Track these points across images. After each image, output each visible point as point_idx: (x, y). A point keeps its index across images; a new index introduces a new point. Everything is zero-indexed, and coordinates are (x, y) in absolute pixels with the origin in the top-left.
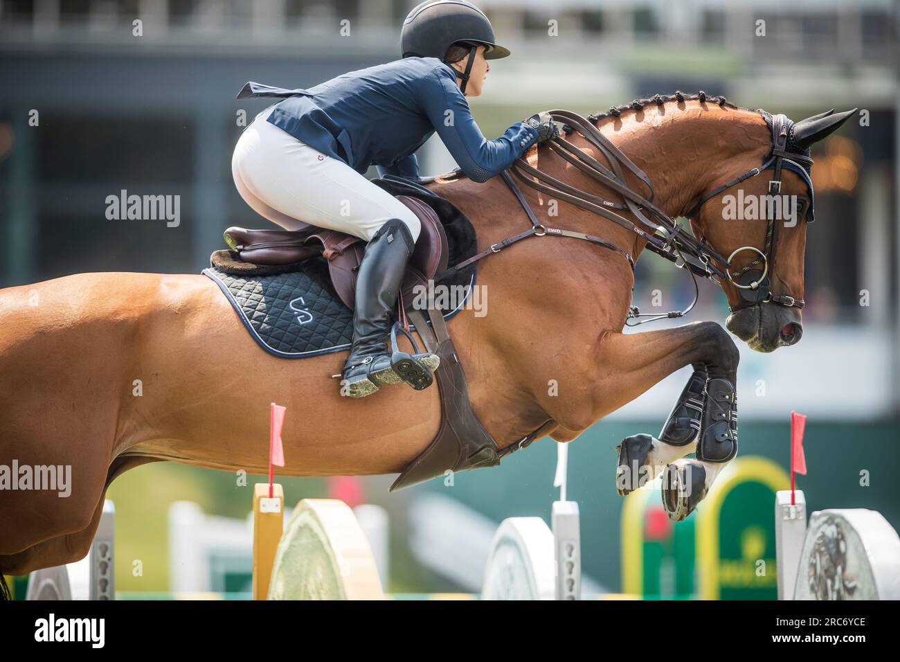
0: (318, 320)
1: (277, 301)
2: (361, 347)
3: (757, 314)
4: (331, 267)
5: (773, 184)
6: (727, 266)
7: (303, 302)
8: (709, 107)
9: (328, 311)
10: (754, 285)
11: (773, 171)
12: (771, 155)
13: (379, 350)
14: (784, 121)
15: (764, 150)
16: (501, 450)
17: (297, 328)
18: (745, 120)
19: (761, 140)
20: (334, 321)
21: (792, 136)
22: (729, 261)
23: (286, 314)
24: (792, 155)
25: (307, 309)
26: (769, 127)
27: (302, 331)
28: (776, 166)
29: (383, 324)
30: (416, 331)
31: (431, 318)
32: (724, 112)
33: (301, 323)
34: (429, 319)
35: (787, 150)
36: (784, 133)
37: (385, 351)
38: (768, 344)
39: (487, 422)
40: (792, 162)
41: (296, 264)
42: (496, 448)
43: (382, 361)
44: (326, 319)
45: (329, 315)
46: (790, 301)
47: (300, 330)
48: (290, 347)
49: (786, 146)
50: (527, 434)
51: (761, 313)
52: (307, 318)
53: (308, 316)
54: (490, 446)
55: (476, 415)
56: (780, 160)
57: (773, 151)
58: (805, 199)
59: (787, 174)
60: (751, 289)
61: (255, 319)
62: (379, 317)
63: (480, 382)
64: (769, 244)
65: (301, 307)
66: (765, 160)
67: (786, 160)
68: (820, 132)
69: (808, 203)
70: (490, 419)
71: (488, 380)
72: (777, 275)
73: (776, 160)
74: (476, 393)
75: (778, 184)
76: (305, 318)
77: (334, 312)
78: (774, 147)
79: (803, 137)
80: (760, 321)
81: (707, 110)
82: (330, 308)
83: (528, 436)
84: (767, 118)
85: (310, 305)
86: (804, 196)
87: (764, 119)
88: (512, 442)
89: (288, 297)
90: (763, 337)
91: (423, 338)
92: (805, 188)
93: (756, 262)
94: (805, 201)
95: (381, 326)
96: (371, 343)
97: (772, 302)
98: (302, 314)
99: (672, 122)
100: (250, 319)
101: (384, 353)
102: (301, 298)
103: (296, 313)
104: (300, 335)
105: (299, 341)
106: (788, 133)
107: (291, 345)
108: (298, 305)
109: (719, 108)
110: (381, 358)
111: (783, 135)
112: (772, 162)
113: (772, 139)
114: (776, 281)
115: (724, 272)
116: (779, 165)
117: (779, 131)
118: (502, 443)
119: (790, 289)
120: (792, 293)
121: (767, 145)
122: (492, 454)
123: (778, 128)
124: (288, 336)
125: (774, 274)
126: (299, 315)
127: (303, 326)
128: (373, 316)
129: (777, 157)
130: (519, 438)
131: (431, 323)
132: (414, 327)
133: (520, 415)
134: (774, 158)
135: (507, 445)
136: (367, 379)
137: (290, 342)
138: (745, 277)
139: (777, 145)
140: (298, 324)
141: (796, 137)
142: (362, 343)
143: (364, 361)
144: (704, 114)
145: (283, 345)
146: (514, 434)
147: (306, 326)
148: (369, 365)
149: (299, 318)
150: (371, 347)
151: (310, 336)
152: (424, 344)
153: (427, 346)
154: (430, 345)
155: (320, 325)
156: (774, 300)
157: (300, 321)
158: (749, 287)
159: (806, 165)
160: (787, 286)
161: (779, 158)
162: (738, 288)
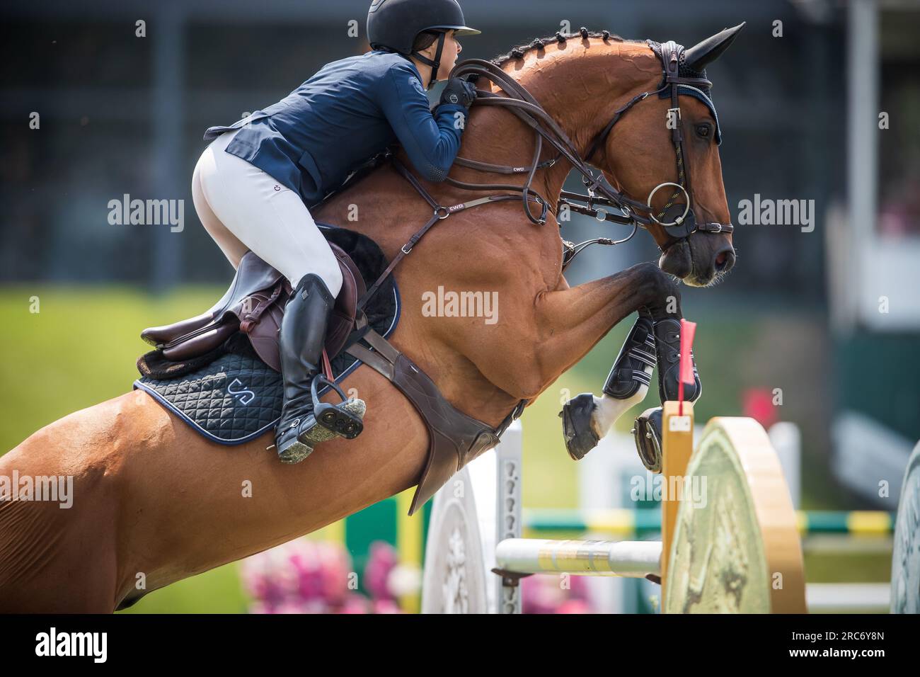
0: (260, 394)
1: (215, 392)
2: (289, 411)
3: (688, 249)
4: (251, 338)
5: (672, 112)
7: (240, 383)
8: (591, 44)
9: (267, 382)
10: (679, 220)
12: (665, 83)
13: (305, 411)
14: (673, 48)
15: (657, 80)
16: (497, 430)
17: (242, 410)
18: (632, 53)
19: (652, 70)
20: (276, 389)
21: (683, 61)
22: (648, 204)
23: (227, 403)
24: (685, 79)
25: (246, 388)
26: (659, 57)
27: (248, 410)
28: (671, 93)
29: (306, 384)
31: (371, 343)
32: (609, 46)
33: (245, 404)
34: (370, 346)
35: (680, 75)
36: (674, 58)
39: (471, 411)
40: (688, 86)
41: (221, 346)
43: (309, 420)
44: (268, 390)
45: (269, 385)
46: (717, 228)
47: (246, 411)
48: (243, 431)
49: (679, 72)
50: (516, 405)
51: (690, 247)
52: (249, 396)
53: (250, 394)
56: (675, 87)
57: (666, 78)
58: (710, 121)
59: (685, 100)
60: (677, 225)
62: (304, 377)
63: (446, 376)
64: (682, 173)
65: (239, 389)
67: (681, 85)
68: (710, 53)
70: (473, 406)
72: (698, 204)
73: (671, 87)
75: (677, 111)
76: (247, 397)
77: (272, 381)
78: (666, 75)
79: (694, 60)
80: (692, 256)
81: (588, 47)
82: (269, 378)
84: (655, 48)
85: (248, 382)
87: (652, 49)
88: (503, 417)
89: (224, 384)
90: (697, 270)
91: (375, 367)
92: (705, 109)
93: (676, 196)
94: (710, 124)
96: (297, 406)
97: (699, 231)
98: (243, 394)
100: (194, 420)
101: (311, 412)
102: (237, 380)
103: (236, 396)
104: (248, 415)
105: (249, 421)
106: (678, 58)
107: (243, 429)
108: (236, 387)
109: (602, 43)
110: (308, 418)
111: (674, 62)
113: (664, 68)
114: (698, 210)
115: (648, 217)
116: (674, 93)
117: (669, 58)
118: (494, 423)
119: (714, 215)
121: (659, 74)
123: (668, 55)
124: (237, 422)
125: (695, 204)
126: (240, 397)
127: (247, 406)
129: (671, 83)
130: (509, 411)
131: (373, 348)
132: (360, 361)
134: (667, 86)
135: (500, 421)
136: (297, 442)
137: (242, 427)
138: (670, 215)
139: (669, 72)
140: (242, 406)
141: (687, 61)
142: (289, 407)
143: (292, 425)
144: (588, 51)
145: (235, 433)
147: (251, 405)
148: (298, 428)
149: (241, 400)
150: (299, 410)
151: (257, 413)
152: (379, 372)
153: (381, 372)
154: (385, 369)
155: (264, 398)
156: (700, 228)
157: (243, 402)
158: (675, 223)
159: (704, 87)
160: (710, 213)
161: (674, 85)
162: (664, 226)
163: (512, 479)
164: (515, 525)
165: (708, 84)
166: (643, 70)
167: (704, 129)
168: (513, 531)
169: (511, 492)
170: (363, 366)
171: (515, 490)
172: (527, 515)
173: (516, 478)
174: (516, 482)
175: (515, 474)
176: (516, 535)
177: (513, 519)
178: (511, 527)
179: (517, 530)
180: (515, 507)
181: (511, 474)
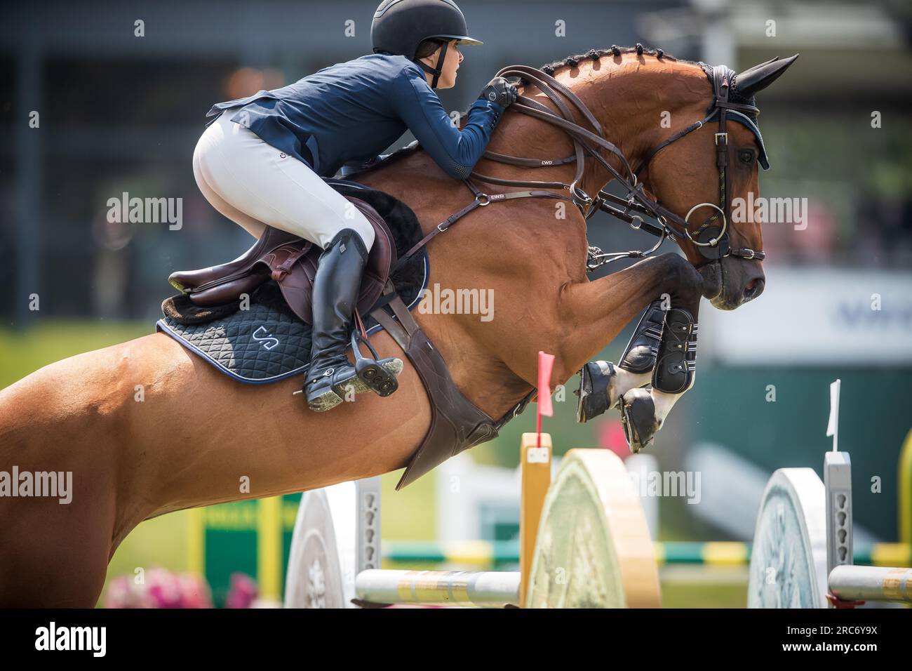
0: (284, 342)
1: (240, 338)
2: (320, 360)
3: (719, 271)
4: (282, 288)
5: (719, 137)
6: (685, 225)
7: (265, 330)
8: (646, 60)
9: (292, 331)
10: (713, 242)
11: (717, 123)
12: (714, 107)
13: (338, 362)
14: (725, 71)
15: (707, 102)
16: (497, 422)
17: (266, 354)
18: (685, 73)
19: (703, 92)
20: (300, 340)
21: (734, 86)
22: (686, 220)
23: (251, 347)
24: (735, 105)
25: (270, 335)
26: (710, 79)
27: (271, 355)
28: (720, 117)
29: (339, 336)
30: (384, 329)
31: (396, 312)
32: (663, 64)
33: (268, 348)
34: (394, 314)
35: (729, 101)
36: (725, 83)
37: (346, 361)
38: (731, 301)
39: (476, 399)
40: (736, 112)
42: (492, 421)
43: (344, 371)
44: (291, 339)
45: (293, 335)
46: (749, 254)
47: (269, 355)
48: (264, 372)
49: (729, 97)
50: (519, 400)
51: (722, 270)
52: (273, 342)
53: (274, 340)
54: (484, 422)
55: (464, 395)
56: (723, 111)
57: (715, 102)
58: (753, 148)
59: (733, 125)
60: (710, 246)
61: (222, 358)
62: (337, 329)
63: (458, 362)
64: (724, 197)
65: (264, 336)
66: (709, 112)
67: (730, 110)
68: (762, 80)
69: (757, 153)
70: (478, 395)
71: (464, 358)
72: (735, 228)
73: (720, 112)
74: (458, 373)
75: (724, 136)
76: (271, 344)
77: (297, 331)
78: (716, 99)
79: (746, 87)
80: (723, 278)
81: (643, 63)
82: (293, 328)
83: (520, 402)
84: (707, 70)
85: (273, 331)
86: (753, 146)
87: (704, 71)
88: (505, 412)
89: (249, 331)
90: (726, 295)
91: (393, 335)
92: (752, 137)
93: (714, 218)
94: (753, 151)
95: (339, 338)
96: (330, 355)
97: (731, 255)
98: (268, 341)
99: (610, 76)
101: (344, 363)
102: (262, 327)
103: (261, 342)
104: (271, 359)
105: (271, 365)
106: (730, 83)
108: (261, 334)
109: (656, 61)
110: (343, 368)
111: (725, 86)
112: (716, 115)
113: (714, 91)
114: (734, 234)
115: (682, 232)
116: (723, 117)
117: (721, 82)
118: (496, 415)
119: (750, 242)
120: (750, 245)
121: (709, 97)
122: (489, 429)
123: (719, 80)
124: (259, 364)
125: (731, 229)
126: (265, 343)
127: (270, 351)
128: (331, 328)
129: (721, 108)
130: (512, 405)
131: (396, 317)
132: (381, 326)
133: (505, 385)
134: (717, 110)
135: (502, 415)
136: (331, 391)
137: (263, 368)
138: (704, 235)
139: (719, 96)
140: (266, 350)
141: (738, 88)
142: (321, 356)
143: (326, 374)
144: (642, 67)
145: (257, 373)
146: (506, 403)
147: (274, 350)
148: (332, 377)
149: (265, 345)
150: (331, 360)
151: (281, 359)
152: (395, 341)
153: (398, 341)
154: (402, 339)
155: (287, 345)
156: (733, 253)
157: (266, 347)
158: (708, 244)
159: (751, 114)
160: (745, 239)
161: (723, 110)
162: (698, 246)
163: (372, 510)
164: (374, 556)
165: (756, 111)
166: (694, 91)
167: (746, 155)
168: (372, 562)
169: (370, 523)
170: (383, 332)
171: (374, 521)
172: (387, 547)
173: (376, 510)
174: (376, 514)
175: (374, 505)
176: (375, 566)
177: (372, 550)
178: (370, 558)
179: (377, 561)
180: (374, 538)
181: (370, 506)
